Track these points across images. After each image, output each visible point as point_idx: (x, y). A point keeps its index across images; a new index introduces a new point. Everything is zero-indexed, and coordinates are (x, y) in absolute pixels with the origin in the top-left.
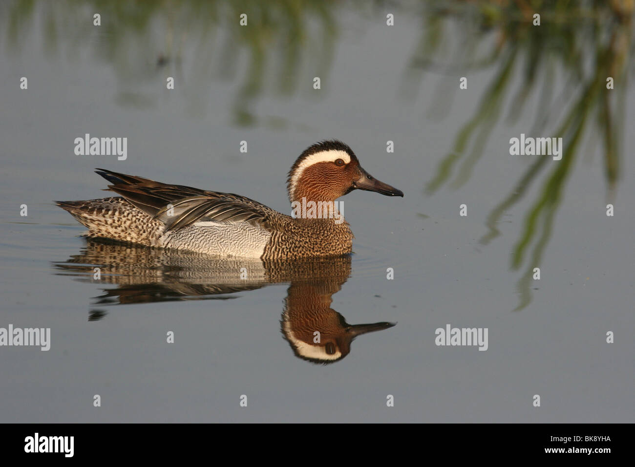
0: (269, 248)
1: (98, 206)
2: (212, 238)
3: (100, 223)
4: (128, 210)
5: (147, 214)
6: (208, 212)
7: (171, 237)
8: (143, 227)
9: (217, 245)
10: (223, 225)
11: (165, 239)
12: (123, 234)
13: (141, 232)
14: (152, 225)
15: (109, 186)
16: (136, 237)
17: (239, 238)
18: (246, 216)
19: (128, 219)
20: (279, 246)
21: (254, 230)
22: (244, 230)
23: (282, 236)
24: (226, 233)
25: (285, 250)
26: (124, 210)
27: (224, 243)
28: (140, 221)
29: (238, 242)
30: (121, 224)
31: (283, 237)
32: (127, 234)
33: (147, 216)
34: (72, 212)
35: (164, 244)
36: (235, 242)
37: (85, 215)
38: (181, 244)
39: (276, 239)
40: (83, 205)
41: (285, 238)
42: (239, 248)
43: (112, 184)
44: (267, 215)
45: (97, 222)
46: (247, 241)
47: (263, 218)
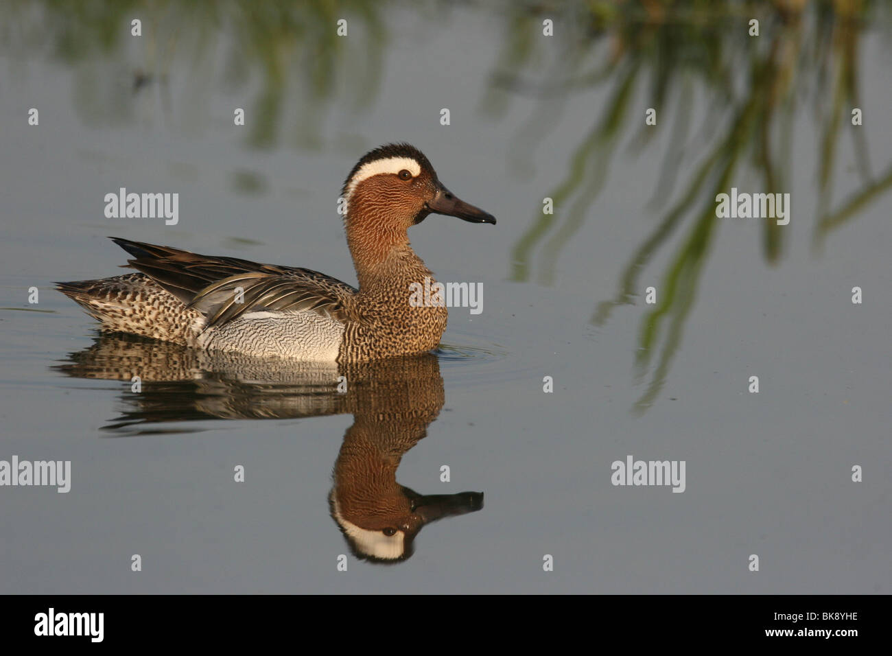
0: (344, 349)
1: (112, 287)
2: (267, 335)
3: (115, 314)
4: (154, 294)
5: (179, 300)
6: (261, 296)
7: (213, 335)
8: (174, 320)
9: (274, 344)
10: (282, 315)
11: (205, 338)
12: (148, 331)
13: (173, 327)
14: (187, 317)
15: (129, 261)
16: (167, 334)
17: (306, 333)
18: (312, 302)
19: (153, 308)
20: (356, 344)
21: (324, 323)
22: (312, 322)
23: (359, 329)
24: (287, 327)
25: (364, 348)
26: (148, 293)
27: (285, 341)
28: (170, 312)
29: (304, 340)
30: (145, 316)
31: (361, 330)
32: (153, 330)
33: (180, 303)
34: (77, 298)
35: (204, 345)
36: (300, 339)
37: (95, 302)
38: (227, 345)
39: (352, 335)
40: (93, 287)
41: (363, 331)
42: (306, 347)
43: (133, 258)
44: (340, 299)
45: (111, 314)
46: (316, 338)
47: (336, 304)
